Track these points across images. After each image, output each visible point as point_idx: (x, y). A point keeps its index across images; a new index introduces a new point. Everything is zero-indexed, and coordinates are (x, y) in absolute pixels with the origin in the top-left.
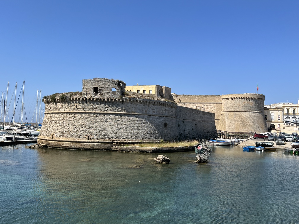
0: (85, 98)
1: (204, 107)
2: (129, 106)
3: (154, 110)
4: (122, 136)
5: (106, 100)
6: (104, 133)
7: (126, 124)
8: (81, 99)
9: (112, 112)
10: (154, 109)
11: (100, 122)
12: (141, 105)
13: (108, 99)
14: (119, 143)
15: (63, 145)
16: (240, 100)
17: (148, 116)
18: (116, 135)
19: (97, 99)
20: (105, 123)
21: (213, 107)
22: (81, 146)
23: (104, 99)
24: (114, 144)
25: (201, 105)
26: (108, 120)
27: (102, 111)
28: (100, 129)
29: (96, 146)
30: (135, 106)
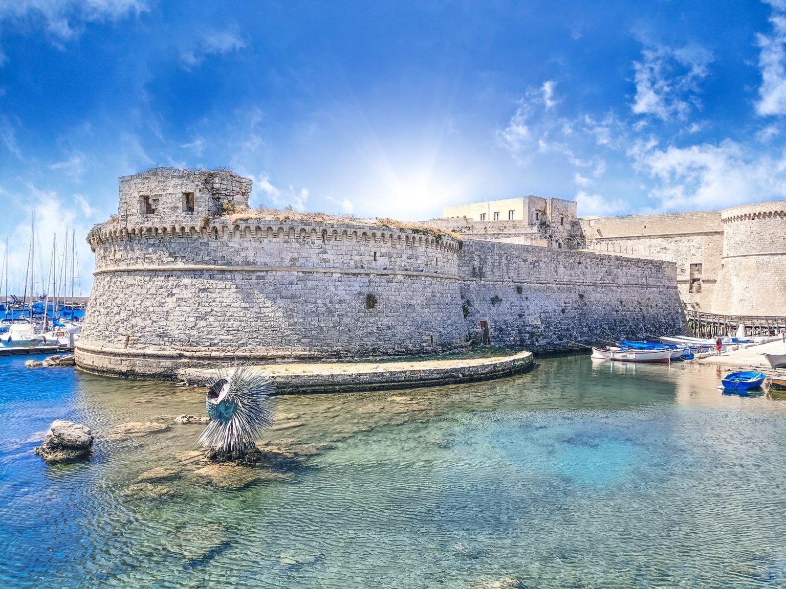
0: (125, 228)
2: (237, 246)
3: (325, 256)
4: (210, 336)
7: (225, 300)
8: (118, 233)
9: (186, 266)
10: (326, 252)
11: (155, 296)
12: (275, 240)
14: (199, 358)
16: (778, 218)
17: (301, 274)
18: (194, 332)
20: (168, 299)
21: (697, 245)
23: (165, 229)
24: (183, 360)
27: (162, 263)
29: (140, 366)
30: (257, 245)
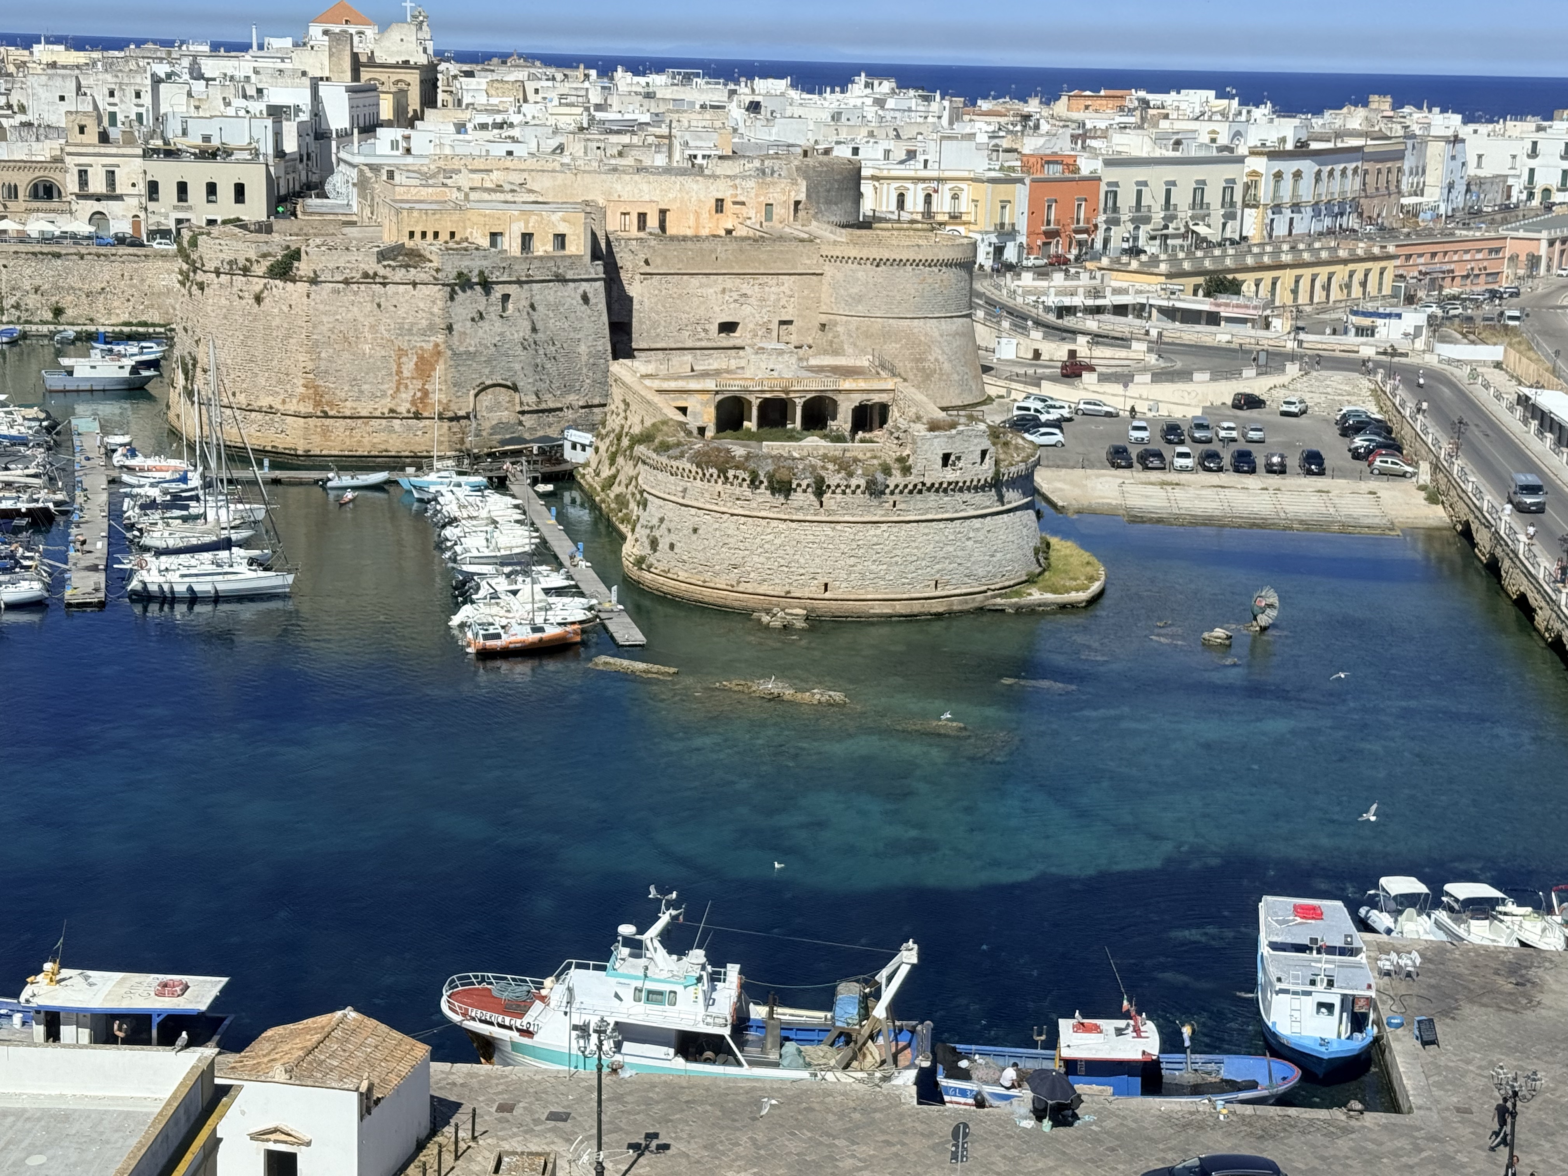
1: (749, 292)
4: (1000, 570)
5: (967, 482)
6: (968, 568)
9: (976, 512)
13: (972, 480)
14: (999, 589)
15: (872, 611)
16: (909, 268)
18: (989, 569)
19: (949, 483)
20: (967, 543)
21: (788, 293)
22: (923, 610)
23: (964, 482)
24: (990, 593)
25: (738, 281)
27: (956, 511)
28: (959, 561)
29: (957, 605)
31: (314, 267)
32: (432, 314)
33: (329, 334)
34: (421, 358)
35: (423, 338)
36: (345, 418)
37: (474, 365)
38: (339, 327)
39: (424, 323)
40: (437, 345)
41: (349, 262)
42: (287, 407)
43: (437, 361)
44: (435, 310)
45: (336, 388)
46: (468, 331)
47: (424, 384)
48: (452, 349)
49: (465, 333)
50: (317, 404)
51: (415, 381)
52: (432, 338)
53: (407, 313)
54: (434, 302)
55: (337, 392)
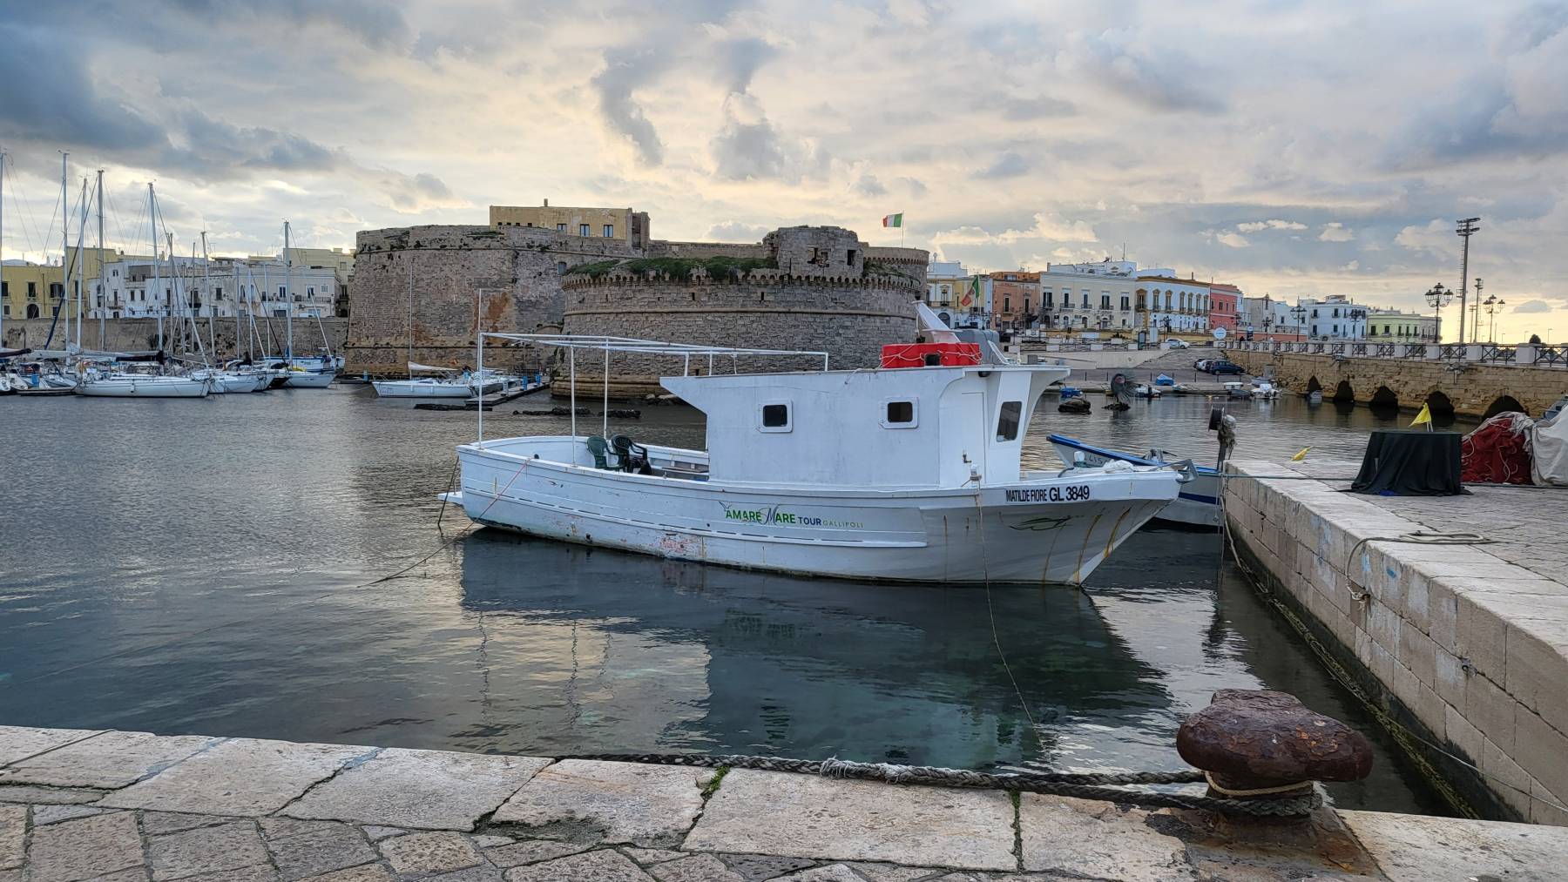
0: (789, 275)
5: (836, 280)
8: (777, 278)
13: (840, 279)
19: (815, 278)
20: (837, 338)
23: (832, 279)
26: (840, 332)
31: (417, 239)
32: (503, 272)
33: (427, 287)
34: (493, 303)
35: (495, 289)
36: (436, 348)
37: (535, 311)
38: (435, 282)
39: (496, 278)
40: (505, 294)
41: (442, 235)
42: (398, 342)
43: (504, 306)
44: (504, 268)
45: (431, 327)
46: (530, 286)
47: (494, 323)
48: (517, 298)
49: (528, 287)
50: (418, 339)
51: (488, 321)
52: (501, 289)
53: (483, 271)
54: (503, 263)
55: (432, 329)
